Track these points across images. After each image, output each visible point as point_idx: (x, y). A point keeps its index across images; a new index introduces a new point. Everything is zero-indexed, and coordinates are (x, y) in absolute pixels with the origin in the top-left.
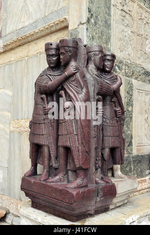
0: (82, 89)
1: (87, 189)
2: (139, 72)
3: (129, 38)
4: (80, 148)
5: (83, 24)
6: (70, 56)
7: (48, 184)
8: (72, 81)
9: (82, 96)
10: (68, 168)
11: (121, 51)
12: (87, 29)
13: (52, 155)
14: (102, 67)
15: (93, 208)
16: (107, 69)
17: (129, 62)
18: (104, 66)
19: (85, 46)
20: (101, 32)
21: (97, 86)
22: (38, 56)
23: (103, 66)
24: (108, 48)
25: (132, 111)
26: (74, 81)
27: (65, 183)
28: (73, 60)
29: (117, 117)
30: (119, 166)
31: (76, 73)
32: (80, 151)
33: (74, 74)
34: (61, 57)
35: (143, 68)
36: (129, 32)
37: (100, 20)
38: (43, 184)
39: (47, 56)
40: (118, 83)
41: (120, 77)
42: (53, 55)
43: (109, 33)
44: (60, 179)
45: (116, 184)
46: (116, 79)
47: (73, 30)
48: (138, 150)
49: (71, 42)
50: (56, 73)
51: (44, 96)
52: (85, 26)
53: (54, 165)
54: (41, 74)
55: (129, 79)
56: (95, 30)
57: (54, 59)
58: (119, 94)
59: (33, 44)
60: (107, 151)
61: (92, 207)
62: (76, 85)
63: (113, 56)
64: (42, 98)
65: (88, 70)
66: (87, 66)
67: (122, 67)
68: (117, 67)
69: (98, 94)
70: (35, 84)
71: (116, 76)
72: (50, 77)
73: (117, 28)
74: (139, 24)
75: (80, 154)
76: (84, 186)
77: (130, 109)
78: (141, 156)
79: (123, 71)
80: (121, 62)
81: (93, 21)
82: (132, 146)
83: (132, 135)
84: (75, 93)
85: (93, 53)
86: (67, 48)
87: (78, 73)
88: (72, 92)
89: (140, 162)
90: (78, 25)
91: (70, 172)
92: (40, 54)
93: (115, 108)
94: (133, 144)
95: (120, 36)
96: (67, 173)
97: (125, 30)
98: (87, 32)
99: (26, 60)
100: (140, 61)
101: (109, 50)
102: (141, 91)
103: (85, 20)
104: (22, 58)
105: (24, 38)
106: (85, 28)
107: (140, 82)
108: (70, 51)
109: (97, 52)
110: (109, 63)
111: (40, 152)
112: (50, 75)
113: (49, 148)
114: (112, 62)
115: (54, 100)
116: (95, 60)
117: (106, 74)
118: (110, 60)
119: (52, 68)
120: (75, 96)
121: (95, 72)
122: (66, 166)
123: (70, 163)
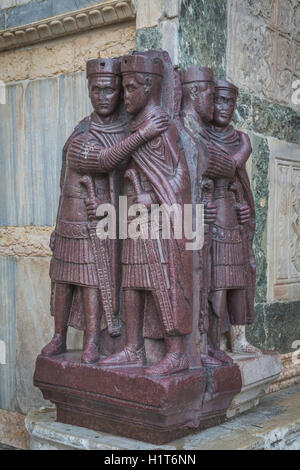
0: (175, 166)
1: (187, 377)
2: (282, 119)
3: (261, 43)
4: (174, 292)
5: (171, 18)
6: (146, 93)
7: (104, 368)
8: (153, 150)
9: (176, 181)
10: (144, 334)
12: (180, 31)
13: (106, 308)
14: (212, 117)
15: (198, 415)
16: (221, 119)
17: (261, 97)
18: (216, 112)
19: (176, 69)
20: (208, 33)
21: (203, 158)
22: (56, 80)
23: (214, 114)
24: (222, 70)
25: (266, 207)
26: (157, 149)
27: (137, 365)
28: (152, 101)
29: (240, 224)
30: (243, 328)
31: (163, 132)
32: (174, 298)
33: (159, 134)
34: (127, 94)
35: (290, 109)
36: (263, 29)
37: (205, 8)
38: (91, 369)
40: (244, 149)
41: (246, 135)
42: (106, 88)
43: (222, 36)
44: (128, 358)
45: (240, 364)
46: (240, 140)
47: (147, 29)
48: (277, 293)
49: (151, 63)
50: (113, 128)
51: (87, 179)
52: (175, 24)
53: (110, 329)
54: (76, 129)
55: (260, 135)
56: (195, 31)
58: (246, 173)
59: (42, 49)
60: (220, 295)
61: (195, 412)
62: (163, 158)
63: (234, 90)
64: (83, 184)
65: (183, 122)
66: (181, 115)
67: (247, 110)
68: (236, 112)
69: (206, 176)
71: (240, 133)
72: (99, 135)
73: (238, 21)
74: (284, 8)
75: (175, 303)
76: (180, 371)
77: (262, 203)
78: (284, 304)
79: (250, 119)
80: (246, 99)
81: (191, 10)
82: (266, 282)
83: (265, 260)
84: (162, 176)
85: (193, 85)
86: (141, 76)
87: (166, 134)
88: (155, 172)
89: (281, 318)
90: (160, 20)
91: (147, 342)
92: (63, 77)
93: (237, 205)
94: (268, 280)
95: (245, 40)
96: (141, 345)
97: (255, 25)
98: (180, 36)
99: (25, 87)
100: (285, 93)
101: (223, 75)
102: (284, 162)
103: (174, 11)
104: (14, 82)
105: (21, 35)
106: (176, 28)
107: (284, 142)
108: (147, 83)
109: (202, 84)
110: (226, 106)
111: (75, 301)
112: (99, 132)
113: (99, 292)
114: (230, 103)
115: (112, 187)
116: (197, 100)
117: (219, 129)
118: (228, 100)
119: (103, 116)
120: (161, 181)
121: (199, 129)
122: (140, 329)
123: (149, 325)
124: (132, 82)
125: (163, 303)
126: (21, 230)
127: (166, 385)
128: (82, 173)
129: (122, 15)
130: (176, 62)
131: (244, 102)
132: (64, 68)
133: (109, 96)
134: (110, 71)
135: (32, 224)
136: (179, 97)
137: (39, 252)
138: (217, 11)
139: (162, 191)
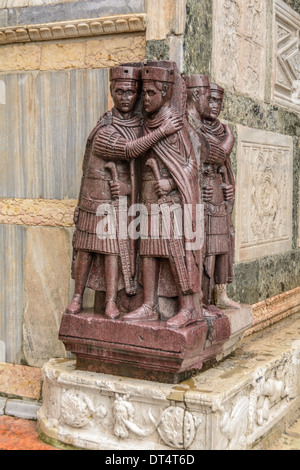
0: (187, 157)
2: (246, 108)
3: (233, 48)
4: (189, 259)
5: (177, 35)
6: (163, 98)
8: (171, 144)
9: (189, 170)
10: (159, 293)
12: (184, 45)
13: (125, 272)
16: (213, 115)
17: (232, 91)
20: (201, 46)
21: (205, 150)
22: (66, 73)
26: (174, 143)
28: (167, 104)
29: (226, 200)
30: (225, 286)
31: (179, 130)
32: (189, 264)
34: (148, 97)
35: (251, 100)
36: (235, 36)
37: (200, 25)
42: (128, 90)
43: (210, 45)
44: (147, 313)
45: (228, 316)
46: (225, 132)
47: (156, 41)
48: (242, 255)
49: (167, 73)
50: (131, 122)
51: (111, 165)
52: (181, 40)
53: (128, 290)
55: (232, 123)
56: (193, 44)
59: (53, 46)
60: (212, 259)
62: (178, 150)
63: (221, 92)
64: (108, 170)
65: (188, 120)
66: (187, 114)
69: (206, 164)
71: (224, 126)
72: (120, 129)
73: (219, 32)
74: (247, 17)
75: (190, 268)
76: (193, 323)
81: (191, 27)
84: (179, 166)
85: (195, 90)
86: (161, 84)
87: (181, 131)
88: (173, 162)
90: (167, 36)
91: (160, 299)
92: (74, 72)
93: (223, 185)
94: (236, 244)
95: (223, 47)
96: (156, 302)
97: (230, 33)
98: (184, 49)
99: (35, 77)
100: (248, 87)
102: (248, 144)
103: (181, 29)
104: (23, 71)
105: (34, 32)
106: (182, 42)
107: (247, 128)
108: (165, 89)
109: (202, 89)
110: (215, 104)
111: (94, 266)
112: (121, 126)
113: (119, 258)
114: (219, 102)
115: (132, 172)
116: (198, 102)
117: (210, 122)
118: (218, 99)
119: (123, 113)
120: (178, 169)
121: (200, 125)
122: (156, 289)
123: (163, 285)
124: (152, 88)
125: (180, 268)
126: (29, 202)
127: (185, 333)
128: (107, 160)
129: (133, 27)
130: (181, 69)
132: (74, 64)
133: (130, 97)
134: (132, 77)
135: (41, 197)
137: (48, 222)
138: (206, 26)
139: (180, 177)
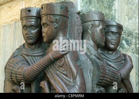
0: (75, 78)
6: (56, 28)
8: (59, 67)
9: (74, 90)
11: (129, 19)
19: (79, 13)
21: (97, 73)
22: (12, 25)
24: (112, 15)
26: (61, 67)
31: (65, 54)
33: (62, 56)
39: (23, 28)
41: (129, 57)
42: (31, 26)
49: (59, 8)
50: (37, 53)
54: (14, 54)
57: (33, 32)
62: (65, 73)
67: (131, 41)
68: (124, 42)
69: (99, 85)
70: (5, 68)
72: (27, 57)
79: (133, 46)
84: (65, 86)
85: (90, 23)
86: (52, 17)
87: (68, 55)
92: (16, 23)
101: (113, 19)
108: (57, 21)
112: (27, 55)
114: (117, 35)
117: (111, 52)
118: (116, 33)
130: (79, 9)
131: (129, 36)
132: (16, 17)
134: (35, 15)
136: (81, 31)
